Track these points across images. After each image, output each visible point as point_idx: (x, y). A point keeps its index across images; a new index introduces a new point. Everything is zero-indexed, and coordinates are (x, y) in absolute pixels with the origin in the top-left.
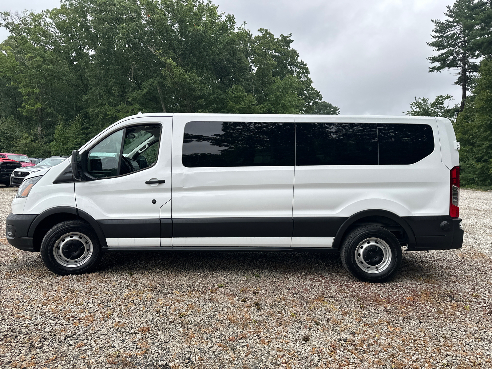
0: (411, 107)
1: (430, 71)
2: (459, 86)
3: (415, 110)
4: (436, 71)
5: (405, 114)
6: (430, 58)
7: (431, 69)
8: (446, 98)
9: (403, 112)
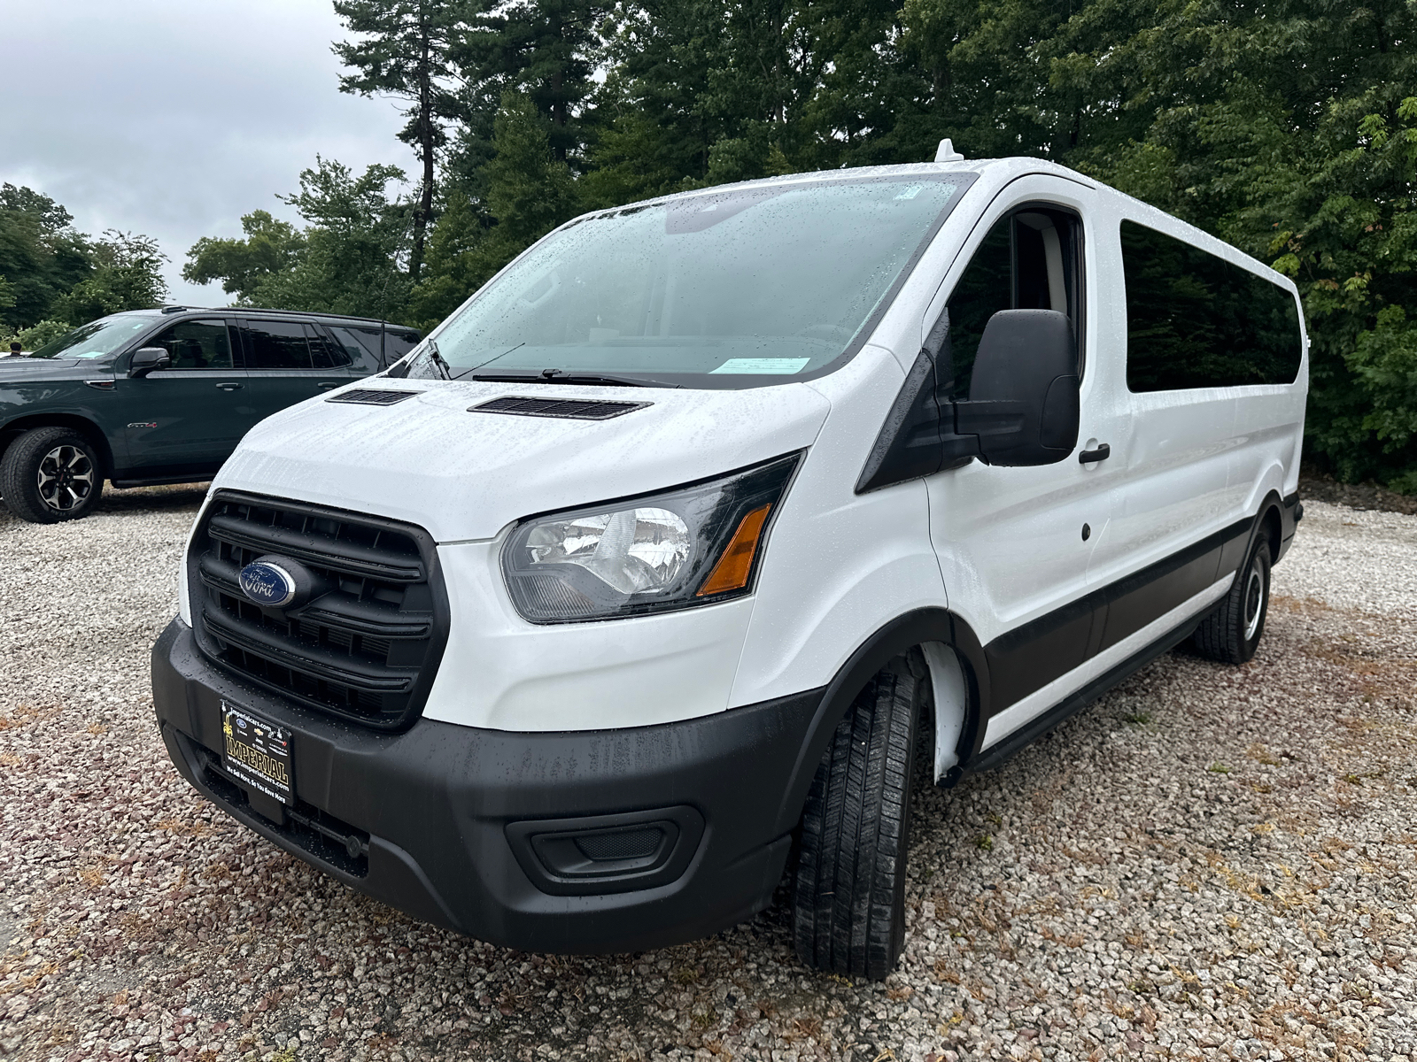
0: (302, 183)
1: (343, 89)
2: (409, 145)
3: (313, 195)
4: (358, 91)
5: (284, 201)
6: (338, 46)
7: (345, 84)
8: (388, 174)
9: (279, 197)
